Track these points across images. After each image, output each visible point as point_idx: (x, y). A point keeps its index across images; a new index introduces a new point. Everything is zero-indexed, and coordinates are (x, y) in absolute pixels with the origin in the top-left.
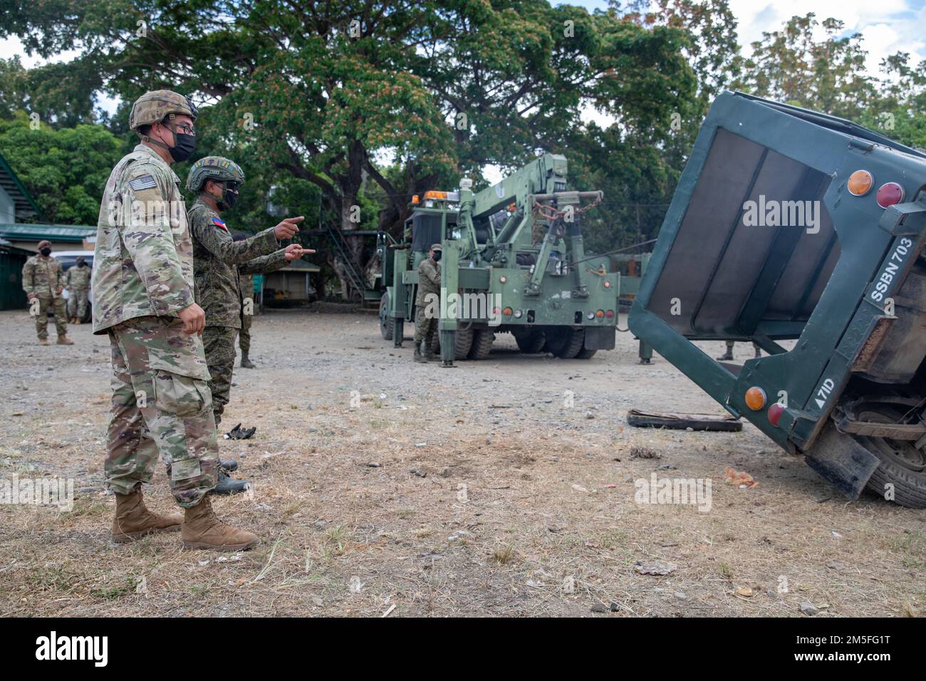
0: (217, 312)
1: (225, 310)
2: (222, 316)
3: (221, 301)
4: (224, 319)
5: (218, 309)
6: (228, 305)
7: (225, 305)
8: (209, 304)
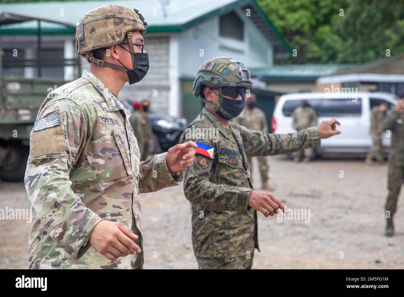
0: (219, 241)
1: (227, 238)
2: (225, 245)
3: (221, 229)
4: (227, 248)
5: (220, 238)
6: (232, 232)
7: (227, 232)
8: (209, 232)
